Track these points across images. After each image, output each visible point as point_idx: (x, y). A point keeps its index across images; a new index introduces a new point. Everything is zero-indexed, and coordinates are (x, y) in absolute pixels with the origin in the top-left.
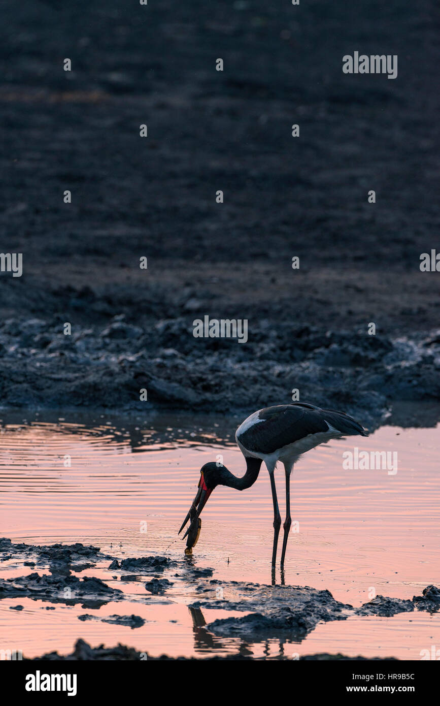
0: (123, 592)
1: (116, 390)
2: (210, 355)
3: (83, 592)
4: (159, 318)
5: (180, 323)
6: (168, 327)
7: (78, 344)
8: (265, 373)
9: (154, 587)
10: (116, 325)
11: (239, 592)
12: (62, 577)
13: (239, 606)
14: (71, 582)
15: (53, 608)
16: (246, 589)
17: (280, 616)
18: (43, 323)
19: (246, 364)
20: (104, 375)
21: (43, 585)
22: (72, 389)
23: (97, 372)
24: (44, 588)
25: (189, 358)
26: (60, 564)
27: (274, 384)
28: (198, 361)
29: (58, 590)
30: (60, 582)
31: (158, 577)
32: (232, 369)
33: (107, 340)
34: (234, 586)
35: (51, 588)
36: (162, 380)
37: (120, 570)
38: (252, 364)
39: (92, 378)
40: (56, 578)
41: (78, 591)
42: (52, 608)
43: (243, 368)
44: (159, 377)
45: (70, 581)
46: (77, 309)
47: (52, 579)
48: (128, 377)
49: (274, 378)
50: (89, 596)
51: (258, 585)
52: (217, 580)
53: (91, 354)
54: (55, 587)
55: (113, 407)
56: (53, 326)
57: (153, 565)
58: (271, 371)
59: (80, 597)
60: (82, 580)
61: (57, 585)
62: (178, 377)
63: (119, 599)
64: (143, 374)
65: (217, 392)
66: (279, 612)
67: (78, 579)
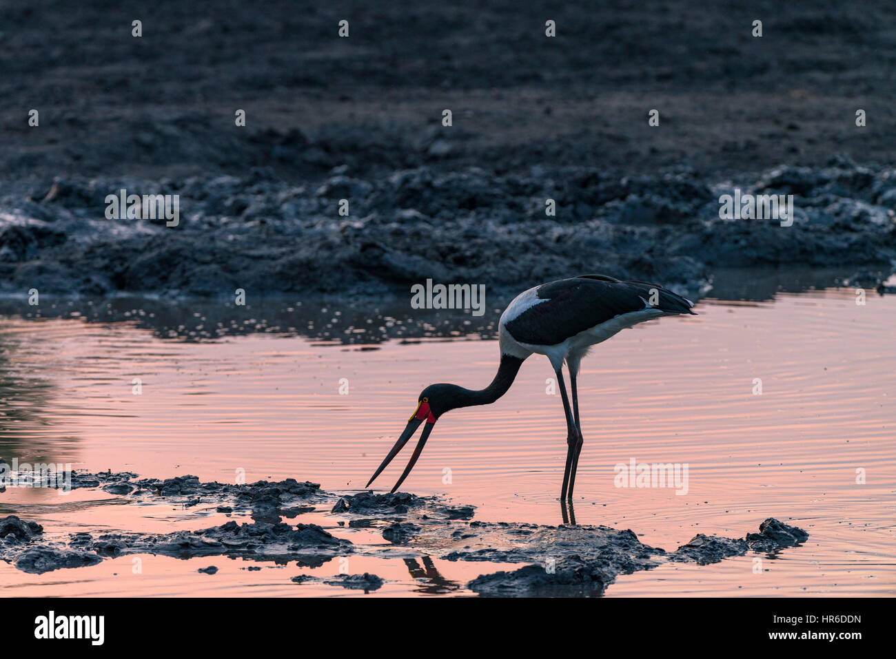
0: (351, 543)
1: (337, 268)
2: (464, 216)
3: (297, 545)
4: (393, 168)
5: (423, 174)
6: (406, 181)
7: (285, 207)
8: (540, 237)
9: (395, 535)
10: (336, 180)
11: (511, 537)
12: (270, 525)
13: (511, 556)
14: (280, 532)
15: (259, 569)
16: (520, 532)
17: (566, 568)
18: (237, 181)
19: (513, 227)
20: (320, 248)
21: (244, 538)
22: (278, 269)
23: (311, 244)
24: (246, 541)
25: (436, 221)
26: (266, 508)
27: (552, 252)
28: (449, 224)
29: (264, 543)
30: (266, 532)
31: (400, 520)
32: (495, 234)
33: (324, 201)
34: (504, 528)
35: (255, 541)
36: (399, 252)
37: (347, 514)
38: (522, 226)
39: (303, 253)
40: (261, 528)
41: (291, 544)
42: (256, 567)
43: (510, 232)
44: (395, 249)
45: (279, 530)
46: (283, 160)
47: (255, 529)
48: (353, 250)
49: (551, 244)
50: (307, 550)
51: (535, 527)
52: (480, 522)
53: (303, 220)
54: (259, 540)
55: (333, 291)
56: (251, 184)
57: (392, 504)
58: (548, 235)
59: (294, 552)
60: (296, 529)
61: (263, 537)
62: (421, 248)
63: (347, 553)
64: (373, 245)
65: (474, 266)
66: (566, 562)
67: (290, 527)
